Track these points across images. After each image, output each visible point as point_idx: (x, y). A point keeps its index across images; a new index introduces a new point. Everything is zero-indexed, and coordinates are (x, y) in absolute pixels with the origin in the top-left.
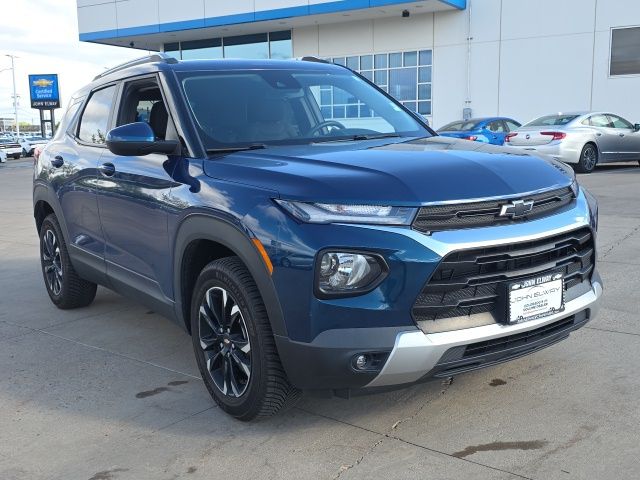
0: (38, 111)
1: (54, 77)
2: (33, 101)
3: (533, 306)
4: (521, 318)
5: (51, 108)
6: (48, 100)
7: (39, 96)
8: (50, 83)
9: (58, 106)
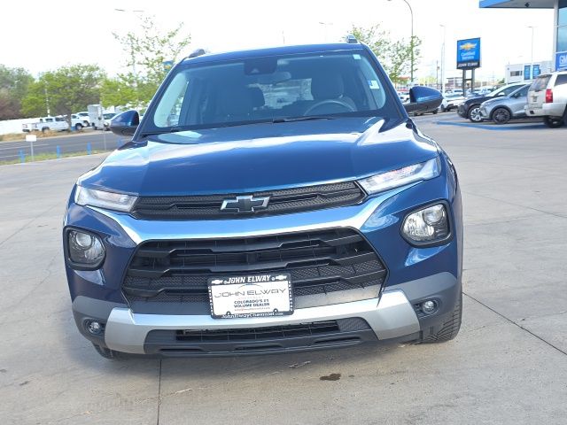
0: (461, 71)
1: (477, 41)
2: (458, 63)
3: (248, 303)
4: (228, 313)
5: (472, 68)
6: (470, 61)
7: (464, 58)
8: (473, 46)
9: (478, 66)
